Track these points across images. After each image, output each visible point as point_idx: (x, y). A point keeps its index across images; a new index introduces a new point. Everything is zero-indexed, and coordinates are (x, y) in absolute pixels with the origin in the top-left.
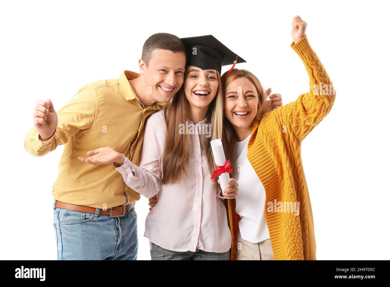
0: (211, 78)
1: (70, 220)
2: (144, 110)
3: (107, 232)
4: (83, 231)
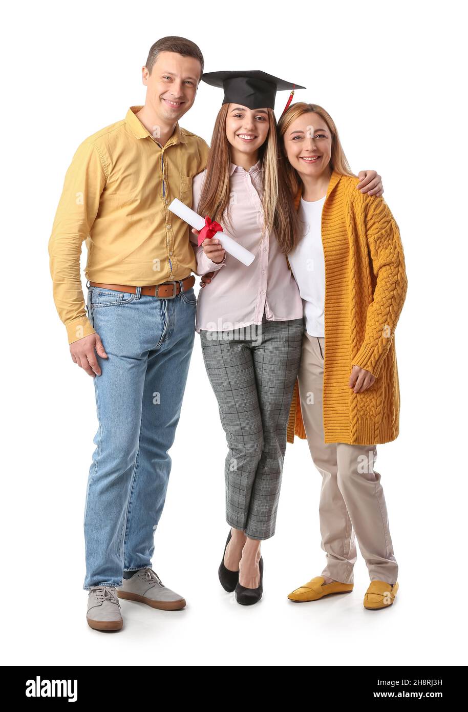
0: (260, 118)
1: (103, 301)
2: (163, 151)
3: (150, 318)
4: (118, 315)
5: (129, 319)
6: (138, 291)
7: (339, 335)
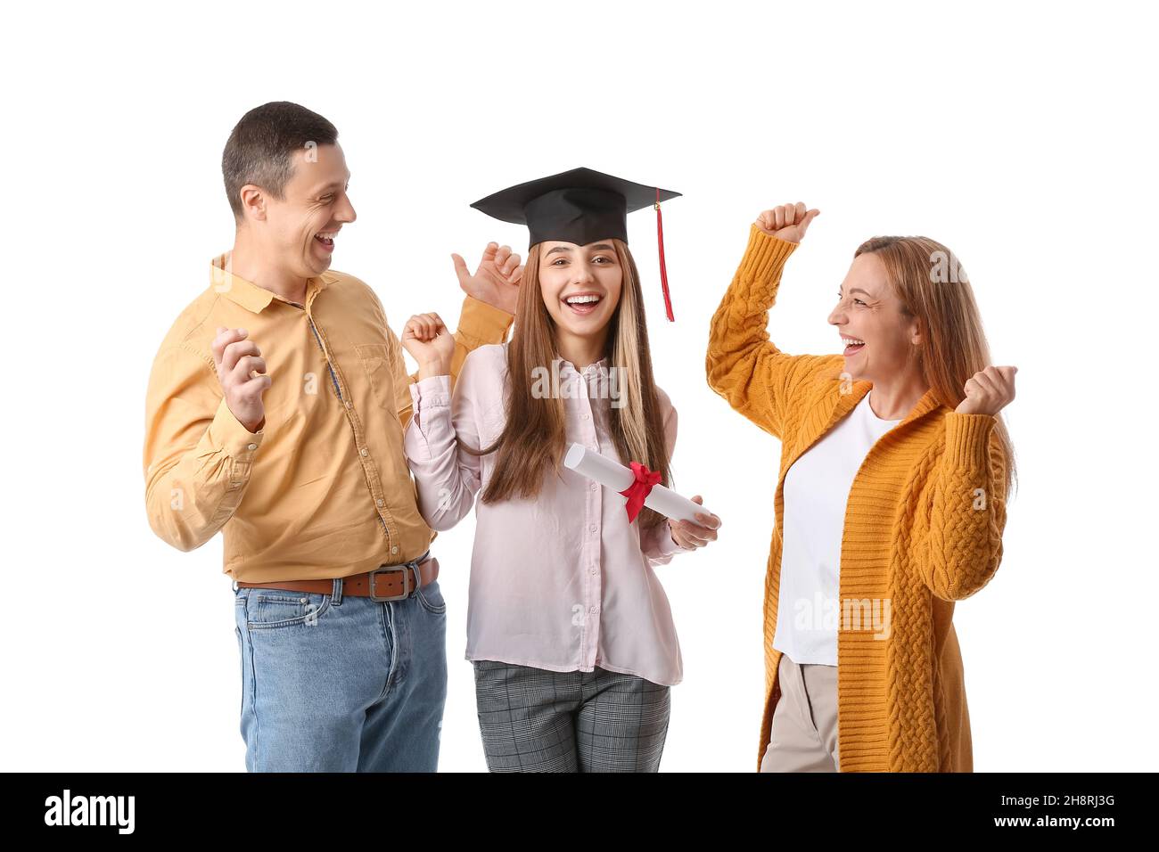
1: (271, 616)
3: (364, 644)
4: (302, 644)
5: (324, 651)
6: (337, 589)
7: (867, 700)
